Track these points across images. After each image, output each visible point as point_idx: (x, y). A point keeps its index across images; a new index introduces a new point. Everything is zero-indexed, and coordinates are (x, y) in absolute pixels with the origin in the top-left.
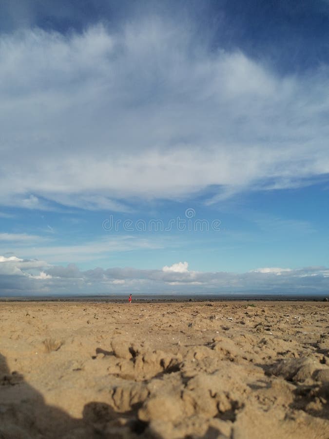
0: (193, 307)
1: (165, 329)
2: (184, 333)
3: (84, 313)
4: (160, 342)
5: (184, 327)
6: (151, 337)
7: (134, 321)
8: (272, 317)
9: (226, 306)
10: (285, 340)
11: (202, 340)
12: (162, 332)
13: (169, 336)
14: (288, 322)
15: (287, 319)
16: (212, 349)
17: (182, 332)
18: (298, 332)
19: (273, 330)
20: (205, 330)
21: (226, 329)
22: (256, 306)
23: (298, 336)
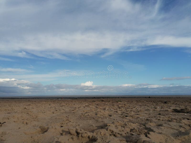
0: (96, 102)
1: (86, 116)
2: (94, 119)
3: (50, 107)
4: (85, 124)
5: (94, 115)
6: (81, 122)
7: (73, 112)
8: (128, 108)
9: (110, 101)
10: (133, 123)
11: (102, 123)
12: (85, 118)
13: (88, 121)
14: (134, 111)
15: (134, 109)
16: (107, 130)
17: (93, 118)
18: (138, 117)
19: (129, 117)
20: (102, 117)
21: (110, 116)
22: (121, 102)
23: (138, 119)
